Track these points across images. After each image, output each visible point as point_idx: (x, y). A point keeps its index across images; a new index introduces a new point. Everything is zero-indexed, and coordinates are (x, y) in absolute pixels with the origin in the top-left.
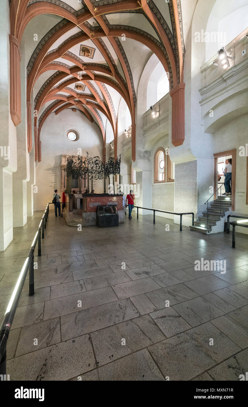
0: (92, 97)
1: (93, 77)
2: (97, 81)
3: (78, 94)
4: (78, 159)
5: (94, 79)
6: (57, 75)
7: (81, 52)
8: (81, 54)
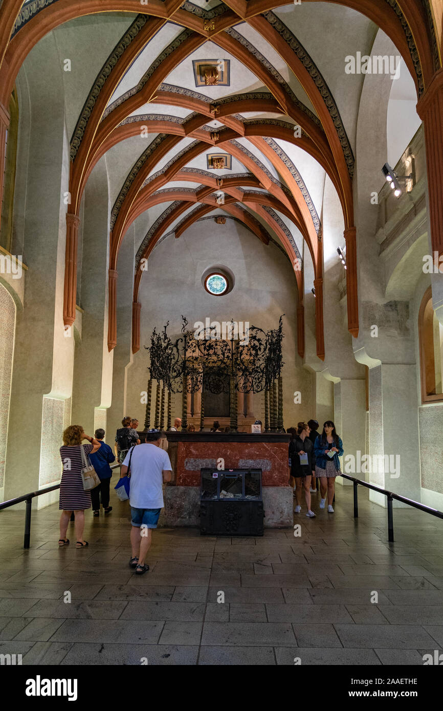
0: (251, 179)
1: (240, 129)
2: (253, 137)
3: (220, 180)
4: (163, 338)
5: (245, 132)
6: (158, 145)
7: (198, 77)
8: (200, 83)
